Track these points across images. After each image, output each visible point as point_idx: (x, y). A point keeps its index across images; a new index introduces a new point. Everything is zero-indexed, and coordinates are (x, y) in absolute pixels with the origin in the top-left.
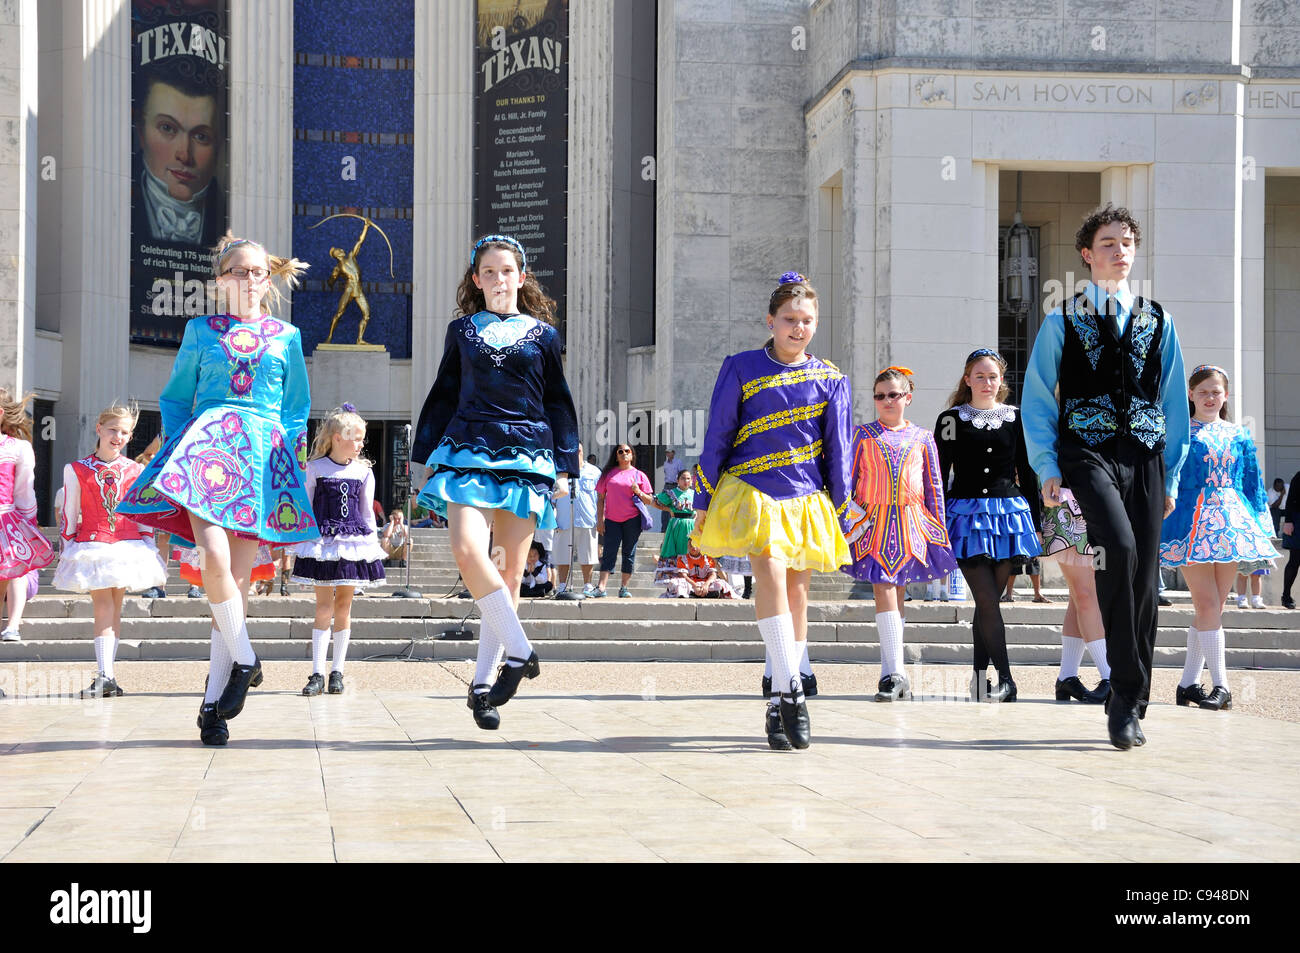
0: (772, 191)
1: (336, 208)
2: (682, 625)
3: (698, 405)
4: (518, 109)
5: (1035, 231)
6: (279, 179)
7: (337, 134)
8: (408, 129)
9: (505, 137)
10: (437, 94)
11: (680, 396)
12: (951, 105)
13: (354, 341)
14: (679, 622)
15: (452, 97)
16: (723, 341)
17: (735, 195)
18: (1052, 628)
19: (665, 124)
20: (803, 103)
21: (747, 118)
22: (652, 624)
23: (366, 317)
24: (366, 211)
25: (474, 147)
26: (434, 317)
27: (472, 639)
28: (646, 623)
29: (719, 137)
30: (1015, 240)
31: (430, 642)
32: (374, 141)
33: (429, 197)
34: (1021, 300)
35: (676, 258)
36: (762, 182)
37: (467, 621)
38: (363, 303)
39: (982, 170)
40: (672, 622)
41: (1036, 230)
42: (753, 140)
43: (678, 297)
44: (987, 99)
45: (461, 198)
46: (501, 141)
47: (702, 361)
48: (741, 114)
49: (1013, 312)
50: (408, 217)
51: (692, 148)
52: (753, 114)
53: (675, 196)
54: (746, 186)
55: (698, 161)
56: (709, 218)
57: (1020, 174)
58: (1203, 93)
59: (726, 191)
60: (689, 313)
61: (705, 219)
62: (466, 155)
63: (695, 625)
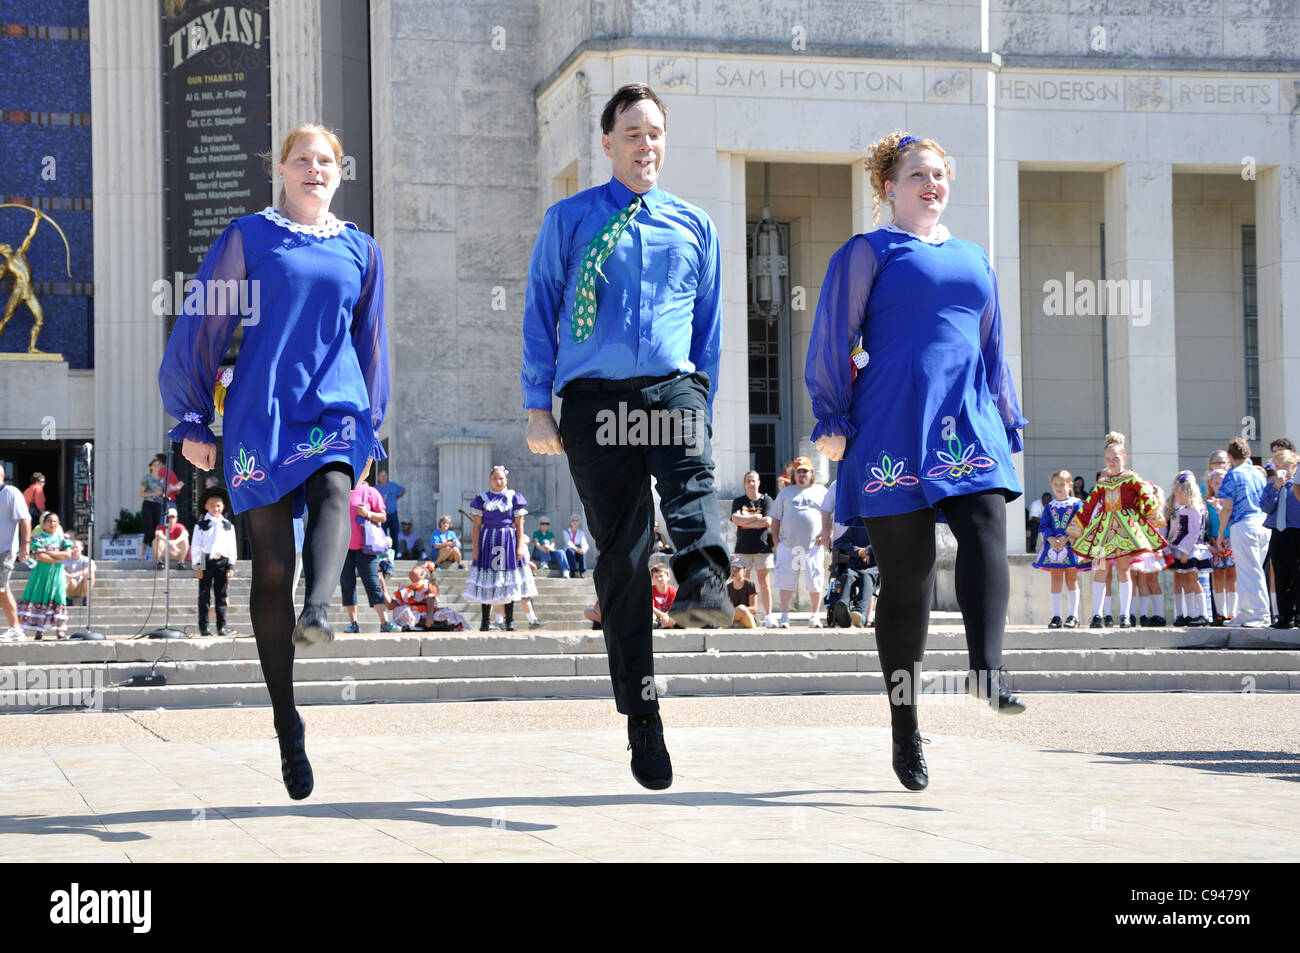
0: (502, 182)
1: (1, 197)
2: (405, 662)
3: (423, 418)
4: (214, 88)
5: (785, 229)
7: (1, 113)
8: (84, 106)
9: (199, 119)
10: (118, 69)
11: (403, 408)
12: (693, 91)
14: (401, 659)
15: (136, 73)
16: (450, 348)
17: (460, 187)
18: (807, 654)
19: (381, 108)
20: (533, 86)
21: (473, 102)
22: (372, 662)
23: (40, 323)
25: (163, 130)
26: (120, 323)
27: (164, 684)
28: (364, 661)
29: (442, 122)
30: (763, 237)
31: (116, 690)
32: (44, 121)
33: (111, 184)
34: (771, 301)
35: (396, 256)
36: (490, 172)
37: (159, 664)
38: (34, 305)
39: (727, 159)
40: (394, 659)
41: (786, 227)
42: (479, 126)
43: (399, 299)
44: (731, 83)
45: (150, 189)
46: (195, 124)
47: (427, 370)
48: (465, 97)
49: (763, 314)
50: (86, 209)
51: (411, 134)
52: (479, 97)
53: (394, 187)
54: (472, 176)
55: (419, 148)
56: (432, 212)
57: (767, 166)
58: (955, 82)
59: (450, 182)
60: (411, 317)
61: (428, 213)
62: (154, 140)
63: (419, 662)
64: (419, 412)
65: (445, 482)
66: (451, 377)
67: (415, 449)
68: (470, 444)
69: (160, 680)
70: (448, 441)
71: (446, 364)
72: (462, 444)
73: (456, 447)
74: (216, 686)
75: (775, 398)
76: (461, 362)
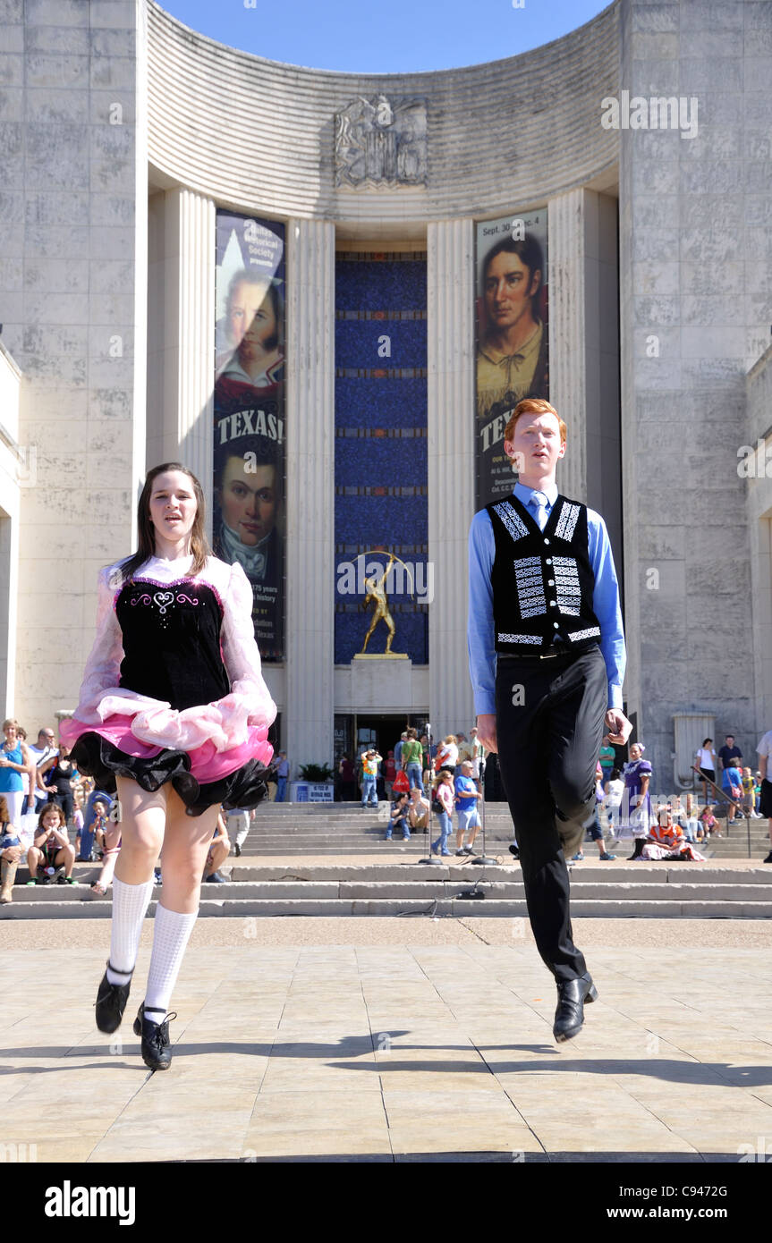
0: (719, 522)
1: (366, 546)
2: (656, 887)
3: (662, 697)
6: (324, 526)
7: (369, 489)
8: (423, 483)
9: (500, 486)
10: (445, 454)
11: (647, 690)
14: (653, 884)
15: (458, 456)
16: (681, 645)
17: (688, 527)
19: (629, 472)
21: (696, 464)
23: (393, 632)
26: (446, 631)
27: (483, 898)
28: (626, 885)
29: (673, 480)
31: (450, 901)
32: (397, 493)
33: (441, 535)
35: (640, 578)
36: (711, 515)
37: (480, 883)
38: (390, 621)
40: (647, 884)
42: (702, 482)
43: (643, 610)
46: (497, 490)
47: (665, 662)
48: (692, 462)
50: (424, 552)
51: (650, 490)
52: (702, 461)
53: (638, 529)
54: (696, 519)
55: (657, 500)
56: (667, 545)
59: (680, 523)
60: (652, 623)
61: (664, 546)
62: (470, 502)
63: (667, 887)
64: (659, 693)
65: (679, 745)
66: (683, 667)
67: (657, 720)
68: (698, 717)
69: (480, 895)
70: (680, 714)
71: (679, 657)
72: (692, 717)
73: (685, 719)
76: (690, 655)
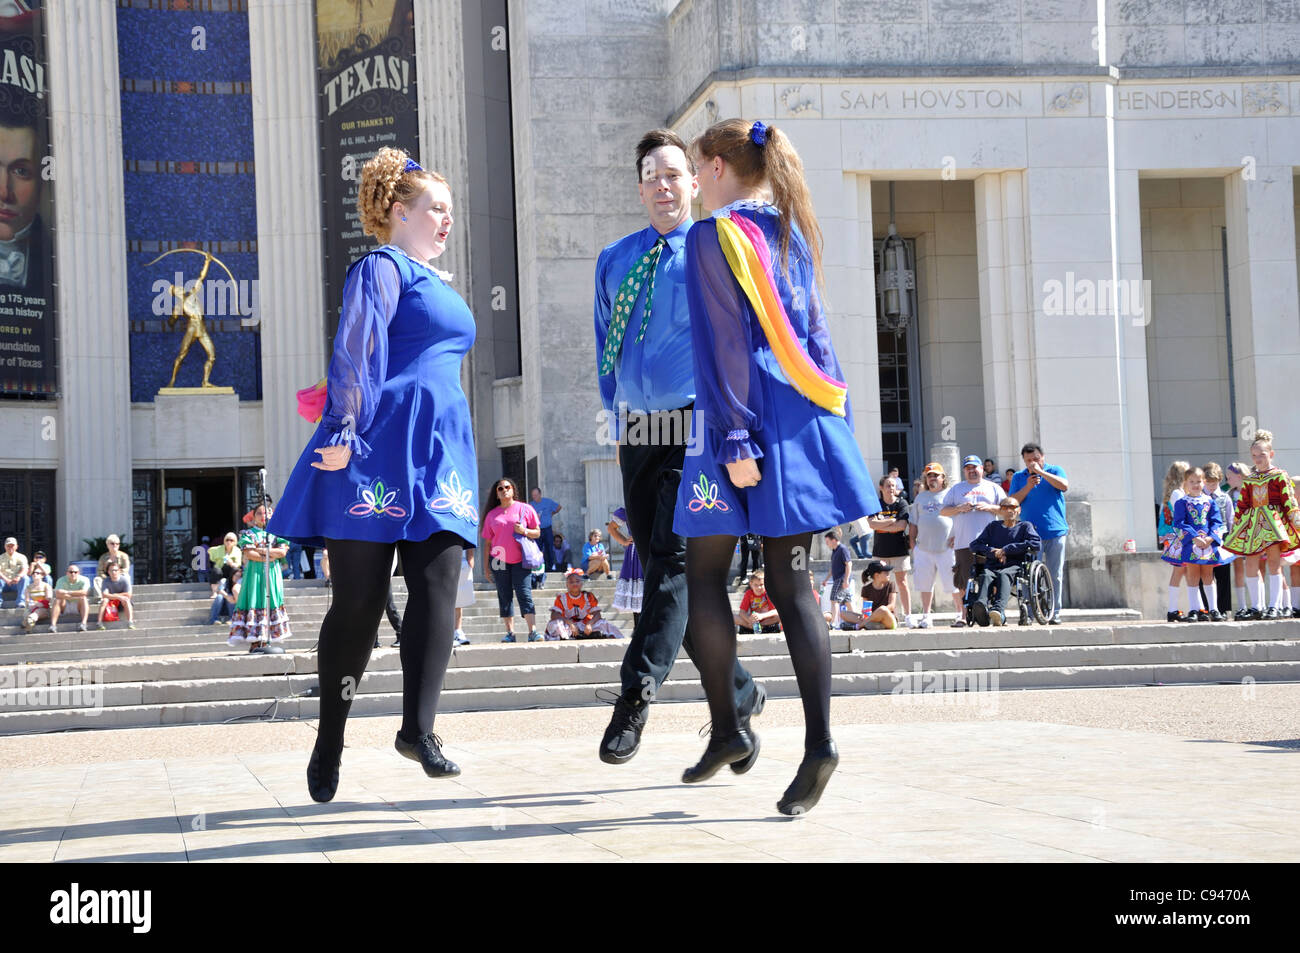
0: (638, 210)
1: (174, 243)
2: (564, 668)
3: (569, 437)
4: (366, 132)
5: (910, 243)
6: (110, 214)
7: (172, 165)
8: (248, 156)
10: (277, 119)
11: (550, 427)
12: (819, 115)
13: (199, 384)
14: (559, 666)
15: (294, 121)
17: (599, 216)
18: (949, 653)
19: (521, 145)
20: (666, 117)
21: (608, 134)
22: (532, 669)
23: (212, 358)
24: (206, 245)
25: (320, 174)
26: (285, 356)
28: (526, 669)
29: (580, 155)
30: (890, 253)
31: (295, 700)
32: (212, 170)
33: (274, 228)
34: (899, 314)
35: (540, 283)
36: (626, 201)
38: (207, 343)
39: (853, 180)
40: (553, 666)
41: (911, 242)
42: (615, 158)
43: (543, 324)
44: (855, 107)
45: (309, 229)
47: (572, 391)
48: (601, 130)
49: (892, 327)
50: (252, 250)
51: (551, 168)
52: (614, 130)
53: (536, 218)
54: (609, 205)
55: (558, 180)
56: (572, 240)
57: (891, 186)
58: (1073, 95)
59: (589, 211)
60: (556, 340)
61: (569, 242)
62: (312, 184)
63: (578, 668)
64: (565, 431)
65: (593, 497)
67: (563, 465)
70: (593, 458)
71: (590, 385)
72: (607, 460)
73: (601, 464)
74: (388, 695)
75: (905, 407)
